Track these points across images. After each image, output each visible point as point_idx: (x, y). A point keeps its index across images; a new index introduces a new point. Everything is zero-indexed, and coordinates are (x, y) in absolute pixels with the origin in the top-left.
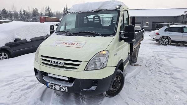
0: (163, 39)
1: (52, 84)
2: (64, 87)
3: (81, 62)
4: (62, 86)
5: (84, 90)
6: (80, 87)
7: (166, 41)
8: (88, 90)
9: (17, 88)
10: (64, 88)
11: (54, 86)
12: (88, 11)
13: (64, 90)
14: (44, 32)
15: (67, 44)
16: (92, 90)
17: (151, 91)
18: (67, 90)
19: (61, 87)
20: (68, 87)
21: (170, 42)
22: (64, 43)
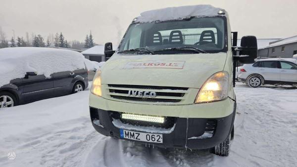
0: (253, 79)
1: (133, 130)
2: (156, 135)
3: (186, 89)
4: (154, 133)
5: (193, 138)
6: (187, 132)
7: (256, 81)
8: (200, 137)
9: (50, 149)
10: (155, 137)
11: (136, 135)
12: (172, 19)
13: (156, 140)
14: (72, 65)
15: (151, 65)
16: (208, 139)
17: (279, 145)
18: (161, 141)
19: (151, 135)
20: (164, 135)
21: (263, 82)
22: (147, 64)
